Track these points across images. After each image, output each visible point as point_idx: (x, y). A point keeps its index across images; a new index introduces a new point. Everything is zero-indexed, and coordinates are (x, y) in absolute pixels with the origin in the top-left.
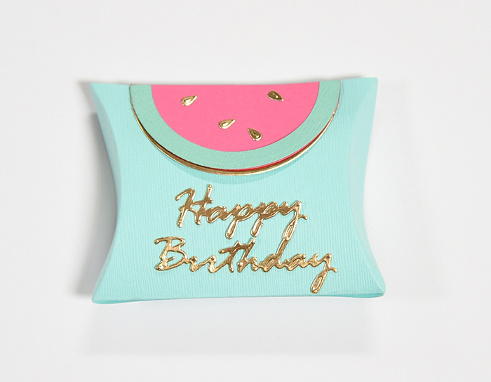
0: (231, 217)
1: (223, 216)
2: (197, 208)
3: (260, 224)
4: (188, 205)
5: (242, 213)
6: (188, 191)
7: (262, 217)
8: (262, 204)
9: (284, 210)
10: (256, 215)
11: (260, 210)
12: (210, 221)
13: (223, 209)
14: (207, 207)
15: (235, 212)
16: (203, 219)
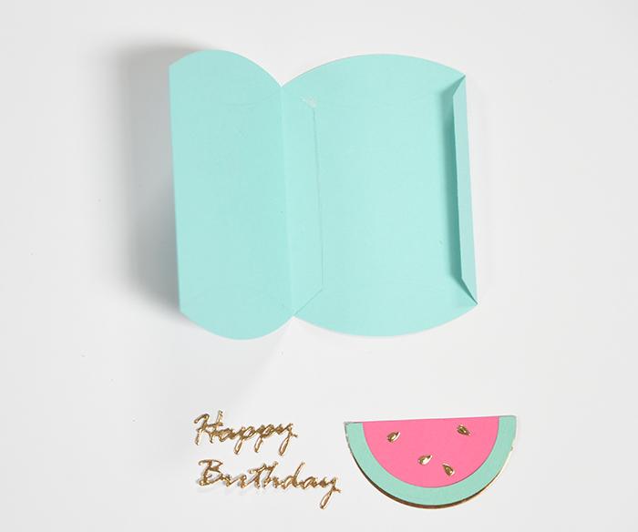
0: (238, 437)
1: (232, 436)
2: (211, 429)
3: (261, 441)
4: (204, 427)
5: (246, 434)
6: (204, 416)
7: (262, 436)
8: (263, 426)
9: (280, 430)
10: (259, 435)
11: (261, 430)
12: (221, 440)
13: (232, 430)
14: (219, 429)
15: (241, 433)
16: (216, 439)
